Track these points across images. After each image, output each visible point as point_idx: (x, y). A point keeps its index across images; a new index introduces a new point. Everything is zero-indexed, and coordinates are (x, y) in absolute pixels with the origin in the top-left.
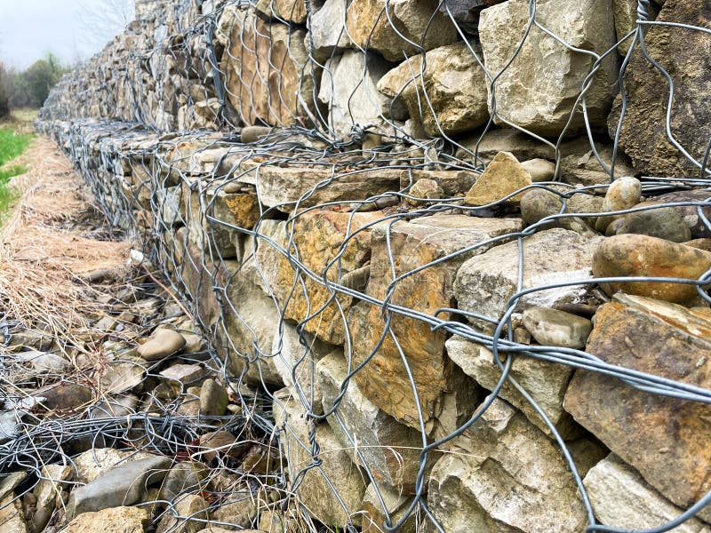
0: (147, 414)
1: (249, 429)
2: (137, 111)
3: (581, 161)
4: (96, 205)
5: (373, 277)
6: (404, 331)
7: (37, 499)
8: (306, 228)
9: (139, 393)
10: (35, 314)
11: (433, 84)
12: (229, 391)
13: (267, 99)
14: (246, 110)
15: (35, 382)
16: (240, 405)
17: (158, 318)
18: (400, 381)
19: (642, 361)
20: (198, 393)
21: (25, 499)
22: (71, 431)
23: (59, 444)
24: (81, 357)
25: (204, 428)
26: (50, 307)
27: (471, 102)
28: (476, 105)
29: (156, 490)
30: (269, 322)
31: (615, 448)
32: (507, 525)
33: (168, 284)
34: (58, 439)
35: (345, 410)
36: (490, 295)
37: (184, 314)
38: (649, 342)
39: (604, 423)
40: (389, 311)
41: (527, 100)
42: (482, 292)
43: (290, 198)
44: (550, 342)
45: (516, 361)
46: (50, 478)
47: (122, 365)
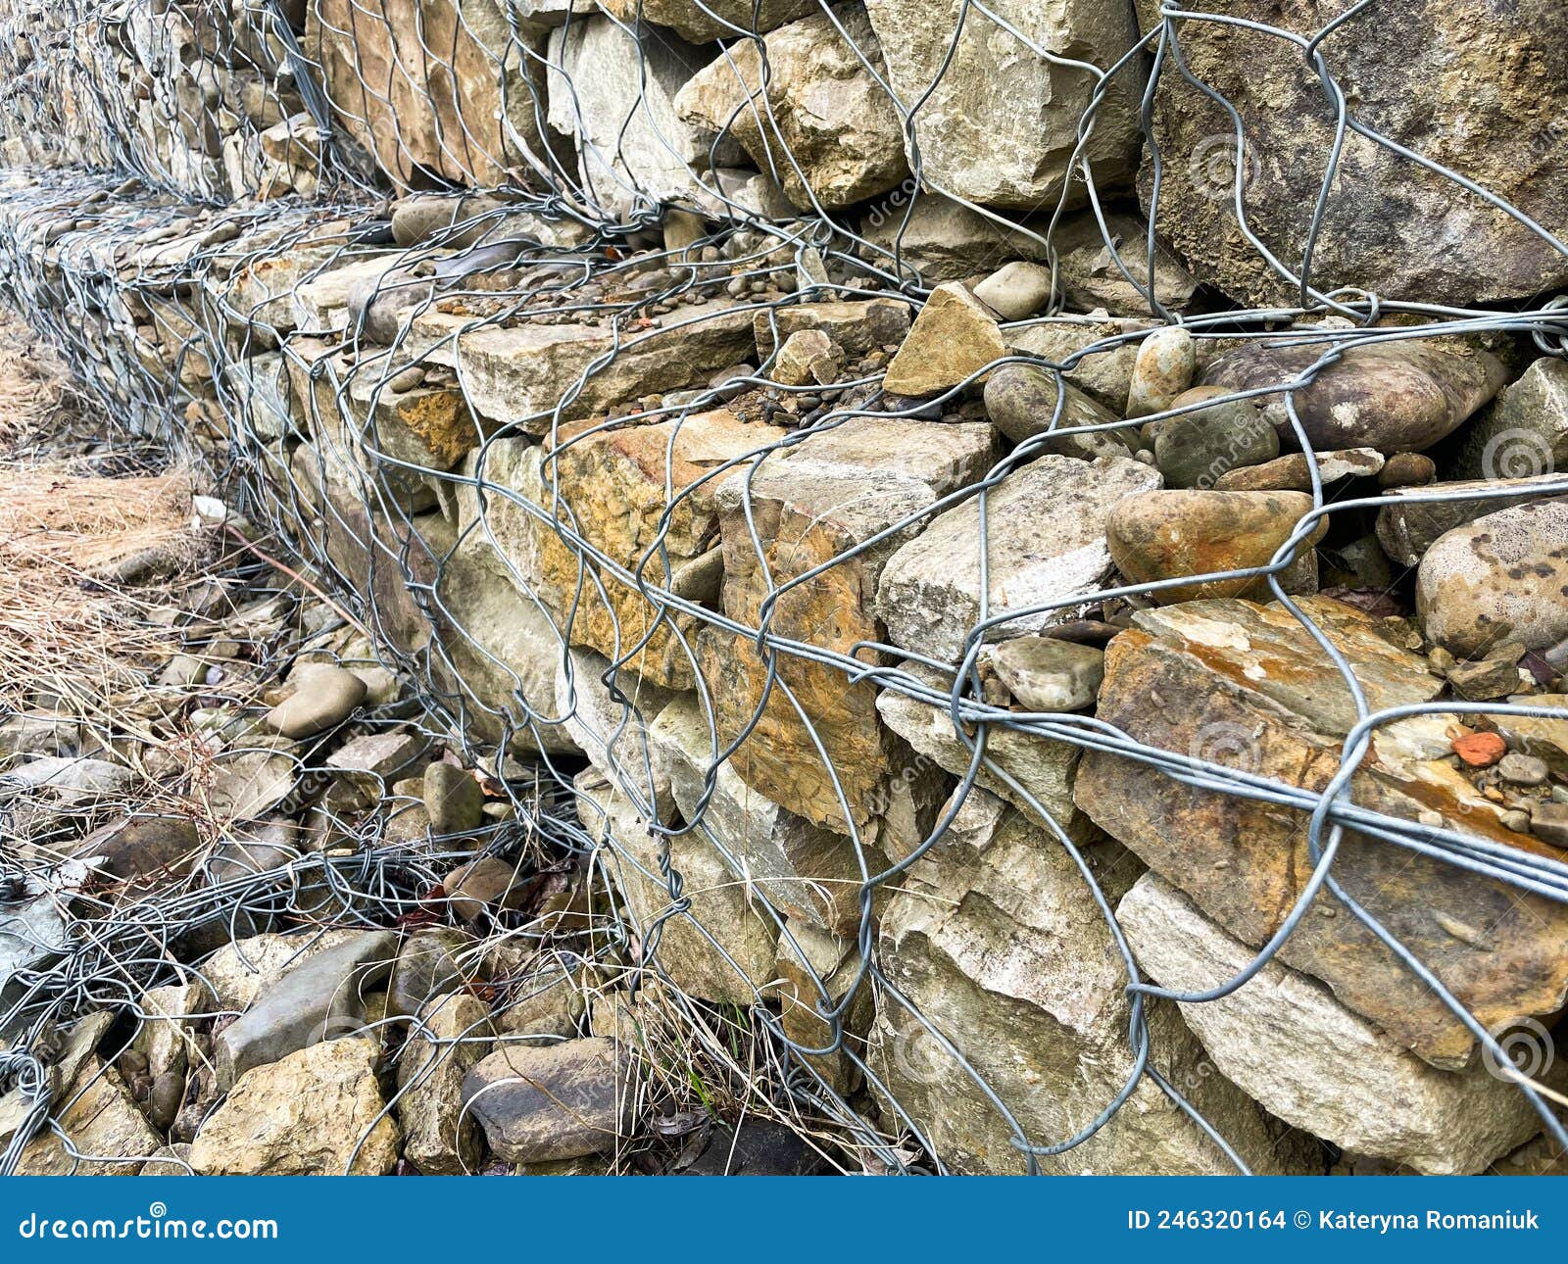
0: (324, 854)
1: (536, 845)
2: (119, 146)
3: (1097, 262)
4: (78, 389)
5: (731, 575)
6: (802, 678)
7: (146, 1057)
8: (583, 469)
9: (298, 811)
10: (23, 678)
11: (790, 109)
12: (480, 776)
13: (431, 122)
14: (387, 145)
15: (69, 828)
16: (506, 800)
17: (292, 641)
18: (809, 759)
19: (1178, 729)
20: (416, 790)
21: (124, 1064)
22: (179, 917)
23: (163, 946)
24: (150, 755)
25: (445, 860)
26: (52, 656)
27: (873, 145)
28: (885, 149)
29: (379, 996)
30: (538, 642)
31: (1154, 862)
32: (1008, 998)
33: (293, 563)
34: (159, 936)
35: (718, 807)
36: (938, 617)
37: (345, 624)
38: (1187, 699)
39: (1135, 826)
40: (772, 649)
41: (980, 150)
42: (925, 612)
43: (538, 406)
44: (1040, 707)
45: (992, 735)
46: (163, 1014)
47: (245, 759)
